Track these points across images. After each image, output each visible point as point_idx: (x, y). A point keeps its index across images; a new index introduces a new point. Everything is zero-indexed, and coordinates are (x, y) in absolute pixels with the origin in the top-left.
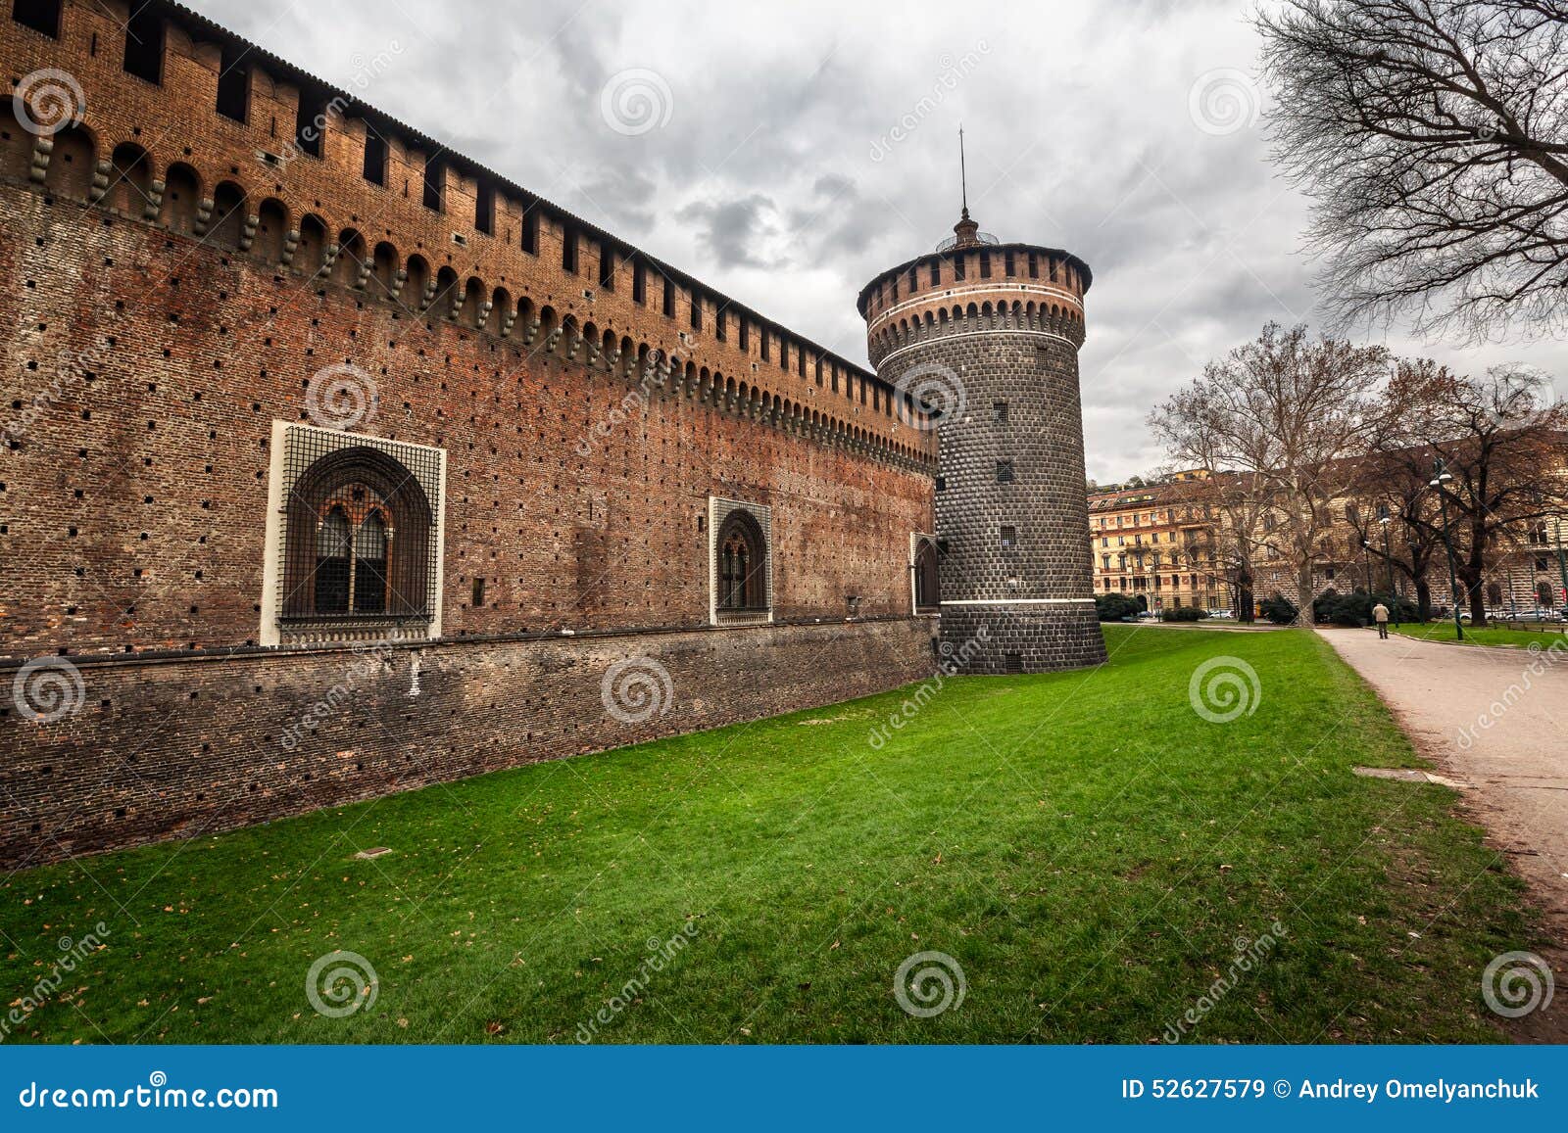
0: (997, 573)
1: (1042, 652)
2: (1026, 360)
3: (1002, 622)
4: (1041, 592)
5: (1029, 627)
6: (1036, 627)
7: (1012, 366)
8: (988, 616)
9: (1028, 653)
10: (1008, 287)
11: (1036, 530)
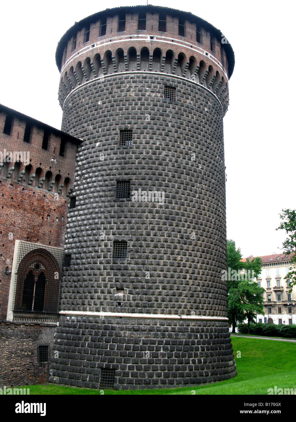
0: (105, 286)
1: (139, 368)
2: (153, 95)
3: (103, 335)
4: (148, 307)
5: (129, 341)
6: (136, 342)
7: (140, 99)
8: (92, 327)
9: (123, 368)
10: (138, 37)
11: (148, 246)
